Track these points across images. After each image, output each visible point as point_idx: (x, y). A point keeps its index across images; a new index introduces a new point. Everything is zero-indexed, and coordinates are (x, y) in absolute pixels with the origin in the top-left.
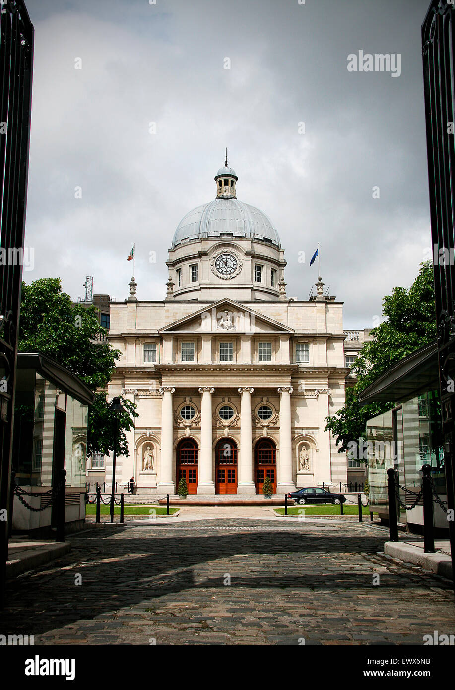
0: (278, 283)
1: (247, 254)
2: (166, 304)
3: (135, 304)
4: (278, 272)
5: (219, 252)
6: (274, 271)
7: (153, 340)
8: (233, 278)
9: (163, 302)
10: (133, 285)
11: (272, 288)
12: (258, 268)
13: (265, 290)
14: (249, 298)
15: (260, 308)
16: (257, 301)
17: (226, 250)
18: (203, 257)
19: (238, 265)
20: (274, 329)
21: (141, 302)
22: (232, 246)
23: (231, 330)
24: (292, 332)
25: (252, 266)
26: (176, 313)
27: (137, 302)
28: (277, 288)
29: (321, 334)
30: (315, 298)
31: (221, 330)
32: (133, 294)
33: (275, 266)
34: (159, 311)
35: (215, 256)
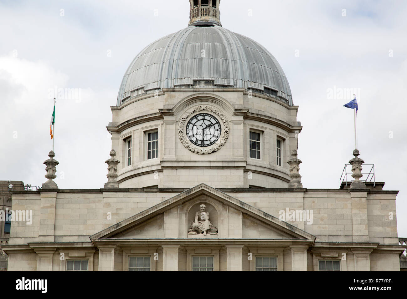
0: (288, 159)
1: (237, 112)
2: (105, 194)
3: (54, 195)
4: (287, 141)
5: (193, 109)
6: (280, 141)
7: (82, 254)
8: (214, 152)
9: (101, 191)
10: (51, 164)
11: (278, 168)
12: (256, 134)
13: (267, 171)
14: (239, 184)
15: (257, 200)
16: (253, 189)
17: (203, 107)
18: (166, 118)
19: (223, 131)
20: (281, 235)
21: (63, 191)
22: (214, 100)
23: (211, 237)
24: (310, 240)
25: (245, 133)
26: (121, 209)
27: (58, 191)
28: (285, 169)
29: (360, 244)
30: (349, 184)
31: (195, 236)
32: (51, 177)
33: (283, 133)
34: (93, 205)
35: (185, 116)
